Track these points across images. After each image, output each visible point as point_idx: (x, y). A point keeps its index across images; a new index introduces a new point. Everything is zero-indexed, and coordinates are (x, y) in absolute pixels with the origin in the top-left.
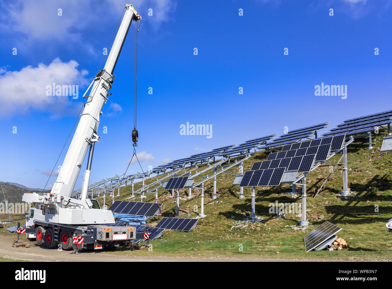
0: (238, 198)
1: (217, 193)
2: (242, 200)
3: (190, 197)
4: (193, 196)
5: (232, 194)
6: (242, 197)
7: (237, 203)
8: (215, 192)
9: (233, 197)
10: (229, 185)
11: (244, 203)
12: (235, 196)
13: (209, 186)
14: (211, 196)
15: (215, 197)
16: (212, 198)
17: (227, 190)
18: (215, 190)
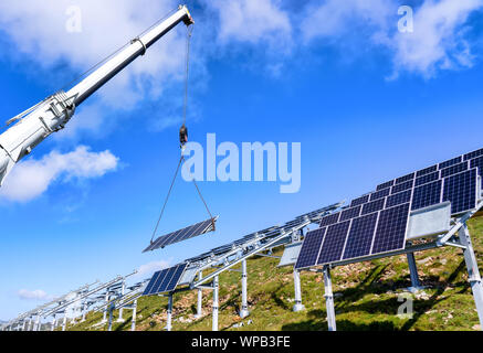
0: (292, 310)
1: (249, 303)
2: (301, 313)
3: (198, 317)
4: (205, 314)
5: (279, 303)
6: (299, 307)
7: (290, 322)
8: (245, 303)
9: (280, 309)
10: (271, 287)
11: (306, 319)
12: (285, 307)
13: (236, 293)
14: (237, 309)
15: (244, 313)
16: (238, 314)
17: (269, 296)
18: (245, 298)
